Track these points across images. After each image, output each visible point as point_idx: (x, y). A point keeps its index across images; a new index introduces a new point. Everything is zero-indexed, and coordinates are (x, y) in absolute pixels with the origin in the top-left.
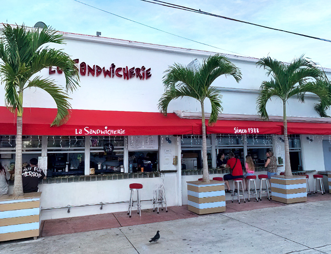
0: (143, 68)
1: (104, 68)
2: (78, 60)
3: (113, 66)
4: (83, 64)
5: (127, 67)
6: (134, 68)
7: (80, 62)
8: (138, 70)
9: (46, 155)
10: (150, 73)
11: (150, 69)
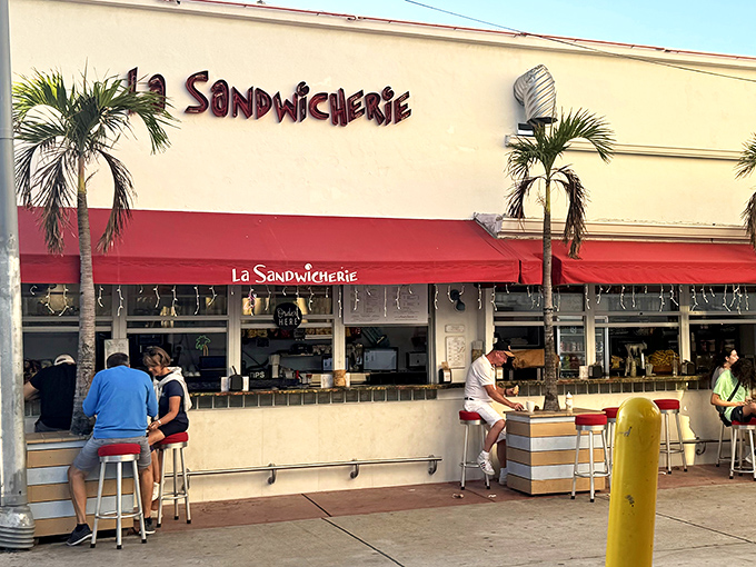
0: (388, 93)
1: (278, 95)
2: (206, 73)
3: (303, 89)
4: (221, 86)
5: (342, 90)
6: (361, 93)
7: (213, 80)
8: (373, 98)
9: (125, 336)
10: (406, 106)
11: (407, 95)
